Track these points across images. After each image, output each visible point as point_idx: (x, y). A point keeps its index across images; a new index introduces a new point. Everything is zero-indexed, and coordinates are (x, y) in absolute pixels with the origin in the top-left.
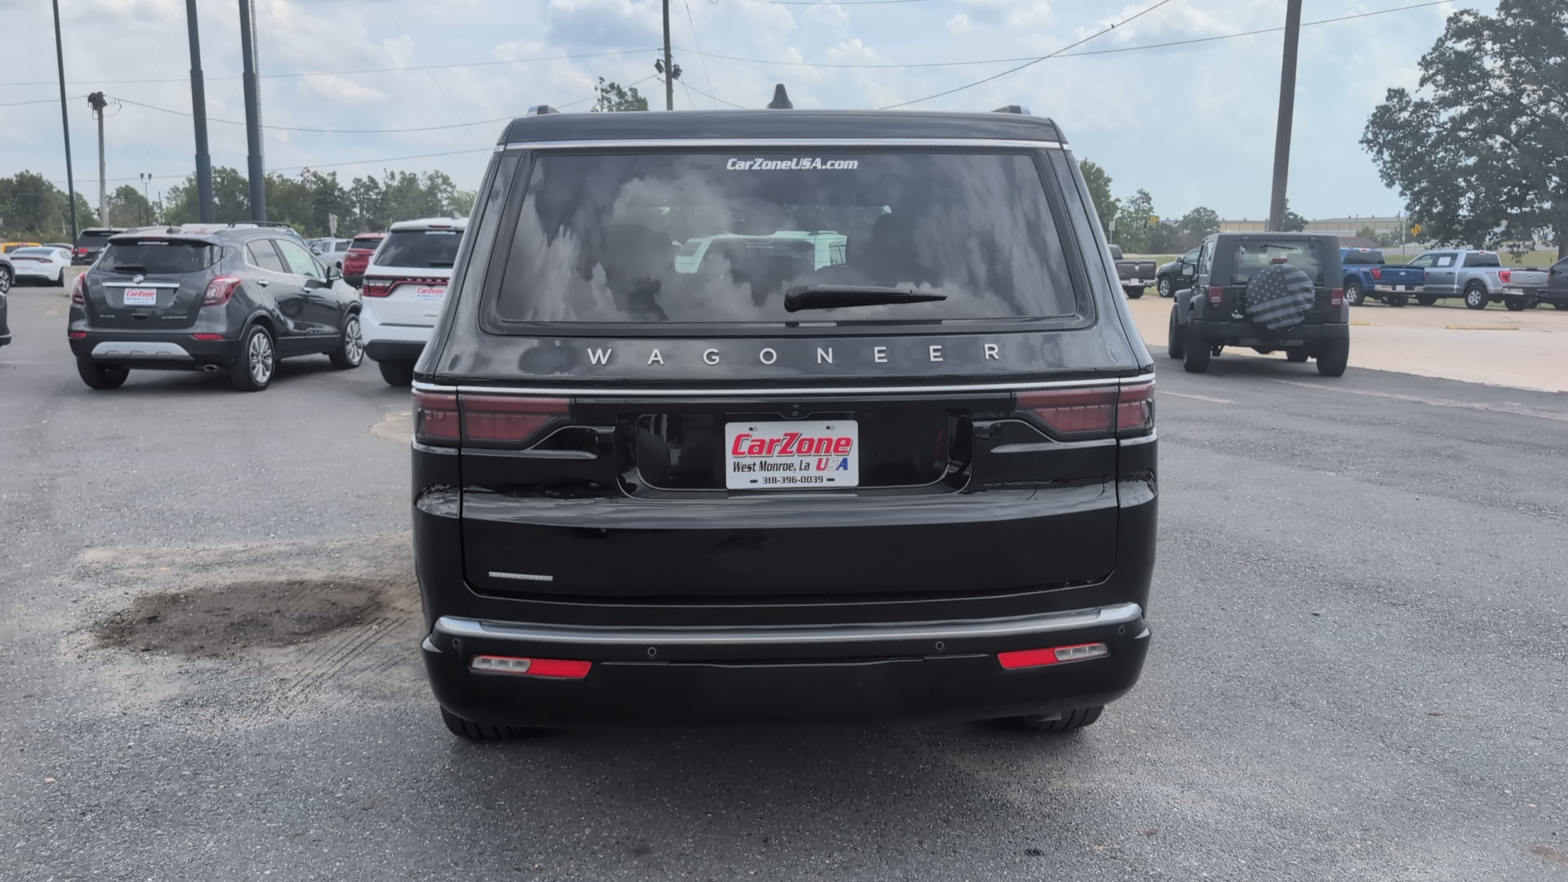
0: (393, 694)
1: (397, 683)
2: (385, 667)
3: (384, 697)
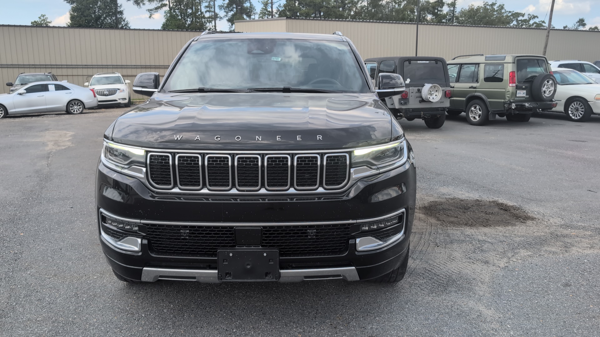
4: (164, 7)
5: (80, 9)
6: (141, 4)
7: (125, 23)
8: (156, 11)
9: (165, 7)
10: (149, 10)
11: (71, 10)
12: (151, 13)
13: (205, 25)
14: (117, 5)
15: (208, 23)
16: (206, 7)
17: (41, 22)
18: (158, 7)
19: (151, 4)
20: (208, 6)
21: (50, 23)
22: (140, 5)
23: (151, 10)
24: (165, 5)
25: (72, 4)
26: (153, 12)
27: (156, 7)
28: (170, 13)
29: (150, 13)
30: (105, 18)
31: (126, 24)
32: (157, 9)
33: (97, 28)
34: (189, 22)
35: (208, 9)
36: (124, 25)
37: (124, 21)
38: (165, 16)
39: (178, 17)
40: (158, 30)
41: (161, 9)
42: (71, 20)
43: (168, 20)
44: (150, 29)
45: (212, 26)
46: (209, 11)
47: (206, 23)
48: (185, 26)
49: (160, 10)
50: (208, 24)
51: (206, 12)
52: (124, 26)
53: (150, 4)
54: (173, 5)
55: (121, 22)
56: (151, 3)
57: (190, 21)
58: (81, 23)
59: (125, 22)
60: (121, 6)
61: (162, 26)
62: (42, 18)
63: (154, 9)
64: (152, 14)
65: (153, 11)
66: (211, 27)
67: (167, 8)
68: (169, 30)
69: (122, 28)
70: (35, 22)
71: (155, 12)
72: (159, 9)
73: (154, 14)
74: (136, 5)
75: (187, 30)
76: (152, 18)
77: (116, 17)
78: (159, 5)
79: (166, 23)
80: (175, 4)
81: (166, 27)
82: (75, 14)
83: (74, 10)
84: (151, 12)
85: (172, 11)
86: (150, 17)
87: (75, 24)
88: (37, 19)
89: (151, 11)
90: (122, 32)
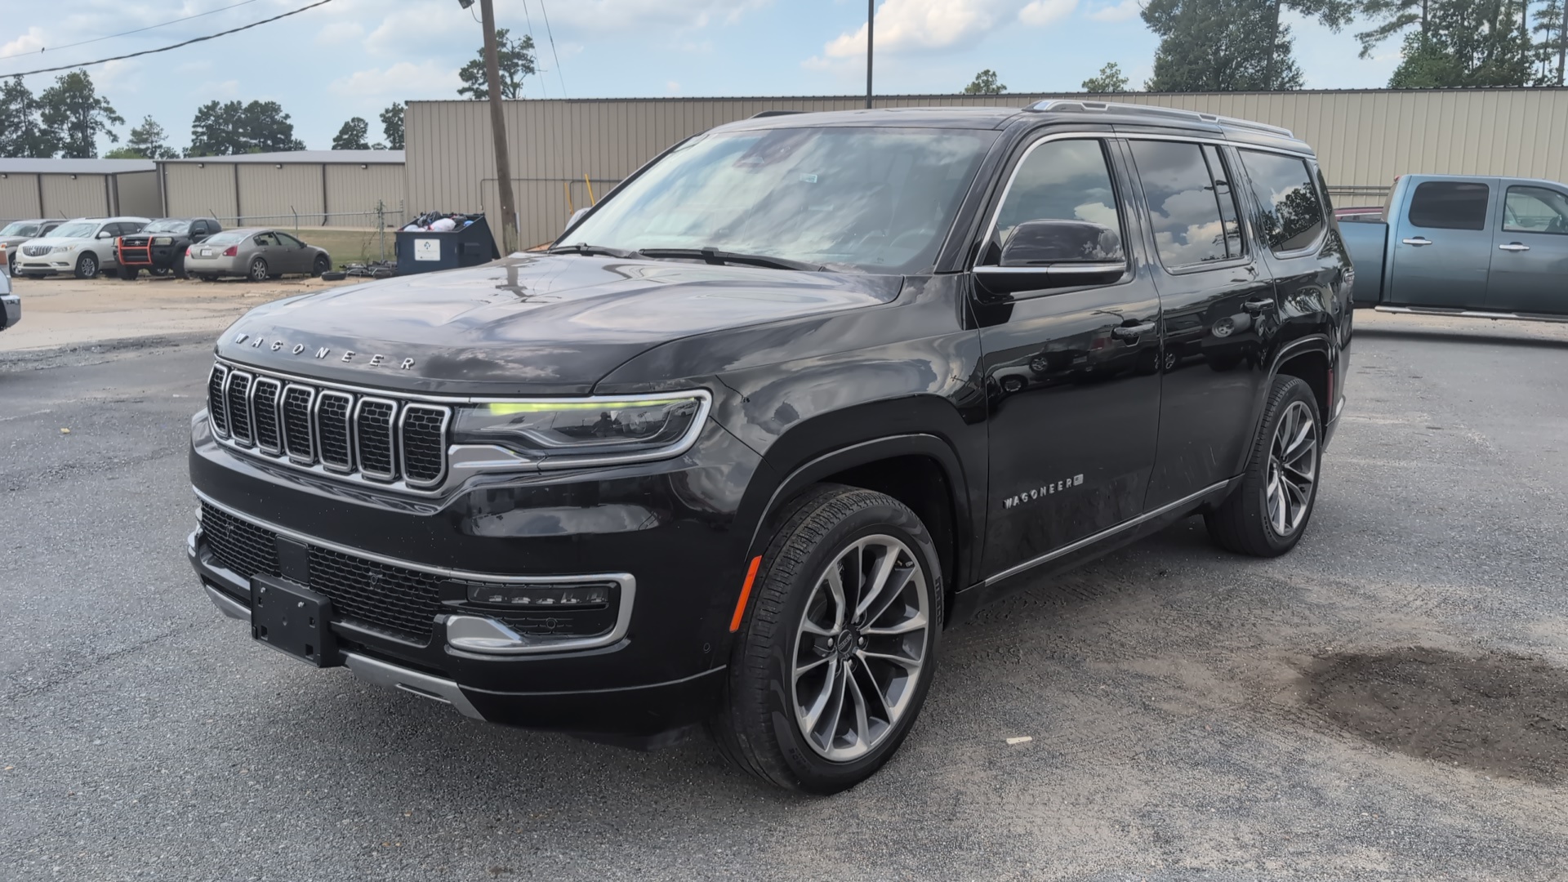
0: (1330, 584)
1: (1324, 591)
2: (1332, 606)
3: (1337, 583)
4: (1406, 23)
5: (1181, 45)
6: (1342, 21)
7: (1291, 75)
8: (1382, 36)
9: (1411, 24)
10: (1362, 34)
11: (1161, 49)
12: (1366, 44)
13: (1529, 68)
14: (1278, 29)
15: (1536, 61)
16: (1542, 14)
17: (1104, 82)
18: (1388, 25)
19: (1372, 19)
20: (1547, 11)
21: (1124, 82)
22: (1337, 25)
23: (1369, 35)
24: (1411, 19)
25: (1165, 34)
26: (1372, 42)
27: (1383, 25)
28: (1426, 39)
29: (1363, 43)
30: (1239, 65)
31: (1293, 76)
32: (1385, 30)
33: (1215, 91)
34: (1475, 62)
35: (1546, 21)
36: (1287, 79)
37: (1290, 68)
38: (1404, 49)
39: (1446, 49)
40: (1380, 91)
41: (1398, 30)
42: (1157, 75)
43: (1411, 61)
44: (1356, 88)
45: (1550, 71)
46: (1547, 27)
47: (1533, 62)
48: (1459, 75)
49: (1394, 34)
50: (1538, 65)
51: (1536, 29)
52: (1287, 82)
53: (1368, 20)
54: (1434, 16)
55: (1282, 71)
56: (1371, 16)
57: (1479, 58)
58: (1178, 79)
59: (1291, 71)
60: (1286, 30)
61: (1392, 76)
62: (1108, 72)
63: (1376, 31)
64: (1369, 45)
65: (1373, 38)
66: (1547, 73)
67: (1416, 27)
68: (1409, 90)
69: (1282, 89)
70: (1092, 81)
71: (1377, 40)
72: (1392, 32)
73: (1374, 46)
74: (1327, 25)
75: (1465, 88)
76: (1366, 56)
77: (1270, 58)
78: (1394, 19)
79: (1404, 68)
80: (1442, 12)
81: (1403, 82)
82: (1169, 58)
83: (1167, 48)
84: (1367, 42)
85: (1429, 34)
86: (1362, 55)
87: (1164, 83)
88: (1097, 75)
89: (1368, 39)
90: (1278, 99)
